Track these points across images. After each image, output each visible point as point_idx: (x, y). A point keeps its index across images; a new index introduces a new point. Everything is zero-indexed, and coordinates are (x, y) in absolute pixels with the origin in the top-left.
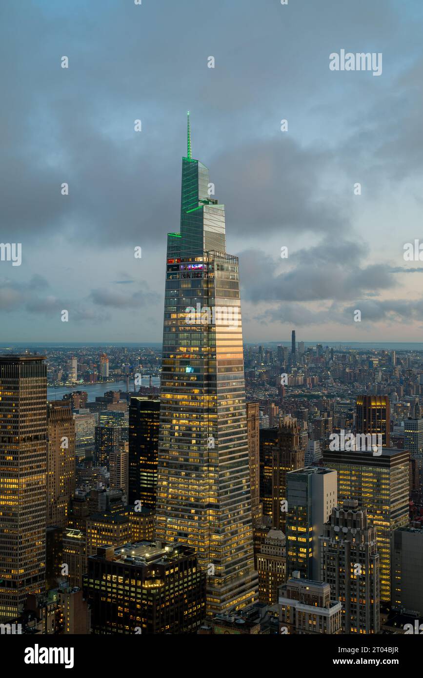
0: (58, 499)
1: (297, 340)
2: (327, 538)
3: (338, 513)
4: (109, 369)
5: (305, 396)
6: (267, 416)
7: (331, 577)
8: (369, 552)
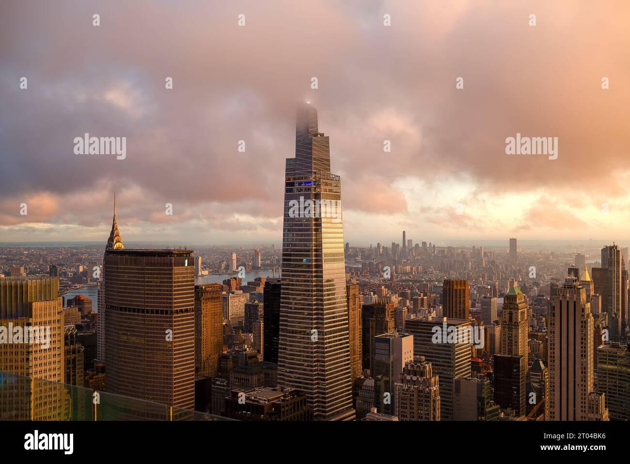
0: (210, 356)
1: (407, 238)
2: (402, 384)
3: (409, 366)
4: (261, 261)
5: (411, 281)
6: (376, 296)
7: (404, 412)
8: (432, 395)
